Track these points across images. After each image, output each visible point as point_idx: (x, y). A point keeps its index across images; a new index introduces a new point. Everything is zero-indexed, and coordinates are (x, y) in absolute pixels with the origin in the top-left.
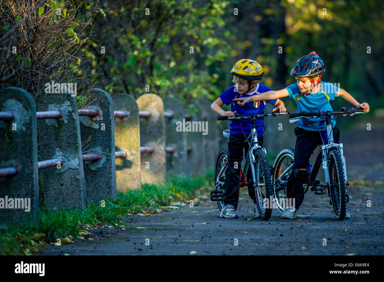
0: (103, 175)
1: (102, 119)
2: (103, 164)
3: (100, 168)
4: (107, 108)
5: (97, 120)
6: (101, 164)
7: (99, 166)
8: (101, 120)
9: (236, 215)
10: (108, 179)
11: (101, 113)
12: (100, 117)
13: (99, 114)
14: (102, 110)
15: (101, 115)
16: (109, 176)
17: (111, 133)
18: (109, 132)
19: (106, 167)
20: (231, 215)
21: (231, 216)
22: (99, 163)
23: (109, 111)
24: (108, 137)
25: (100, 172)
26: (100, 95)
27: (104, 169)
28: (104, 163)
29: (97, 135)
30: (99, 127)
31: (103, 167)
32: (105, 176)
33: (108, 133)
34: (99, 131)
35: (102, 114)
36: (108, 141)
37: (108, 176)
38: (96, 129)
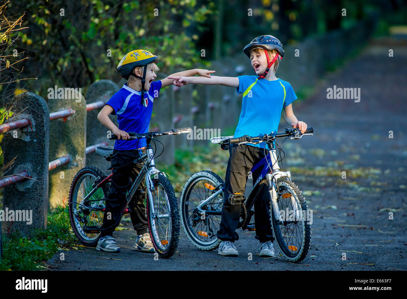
0: (32, 198)
1: (34, 130)
2: (33, 184)
3: (29, 189)
4: (41, 118)
5: (28, 132)
6: (31, 184)
7: (29, 187)
8: (33, 132)
9: (118, 248)
10: (39, 202)
11: (33, 123)
12: (31, 128)
13: (31, 124)
14: (35, 119)
15: (33, 125)
16: (39, 199)
17: (44, 148)
18: (42, 147)
19: (36, 188)
21: (112, 249)
22: (28, 183)
23: (43, 121)
24: (41, 152)
25: (29, 194)
26: (33, 102)
27: (34, 190)
28: (34, 183)
29: (28, 149)
30: (30, 140)
31: (33, 187)
32: (35, 198)
33: (41, 147)
34: (29, 144)
35: (34, 124)
36: (41, 157)
37: (38, 199)
38: (26, 142)
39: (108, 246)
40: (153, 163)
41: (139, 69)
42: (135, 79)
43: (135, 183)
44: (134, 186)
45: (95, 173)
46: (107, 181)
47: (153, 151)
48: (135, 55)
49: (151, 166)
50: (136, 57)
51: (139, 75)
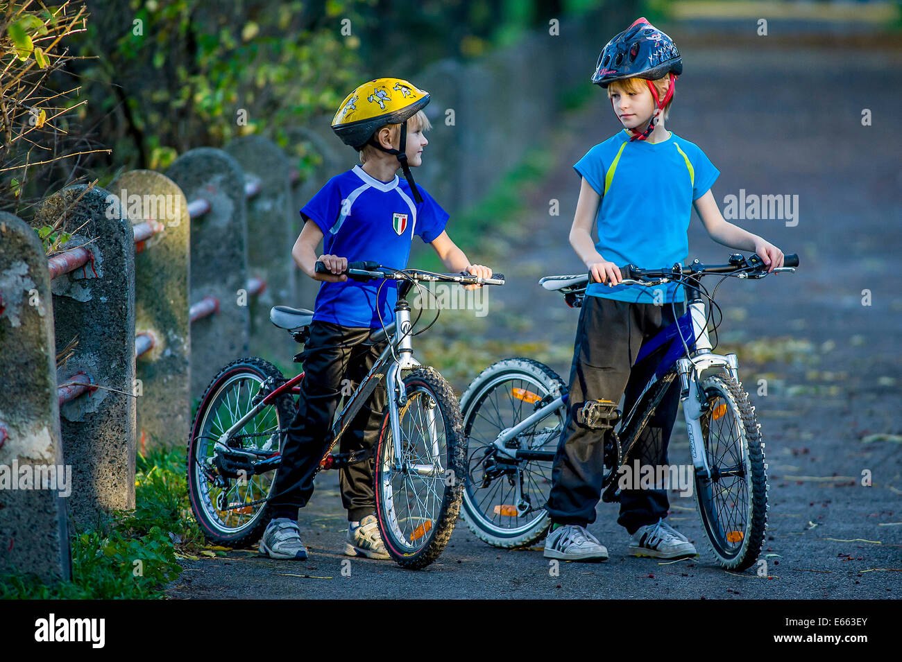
0: (100, 436)
1: (101, 274)
2: (102, 403)
3: (92, 416)
4: (116, 245)
5: (85, 279)
6: (97, 404)
7: (91, 411)
8: (98, 279)
9: (299, 551)
10: (116, 446)
11: (98, 257)
12: (94, 270)
13: (93, 260)
14: (101, 248)
15: (97, 263)
16: (118, 439)
17: (126, 315)
18: (119, 314)
19: (109, 412)
20: (286, 550)
21: (286, 553)
22: (90, 400)
23: (122, 252)
24: (118, 325)
25: (93, 427)
26: (97, 206)
27: (105, 418)
28: (105, 400)
29: (87, 319)
30: (91, 298)
31: (103, 412)
32: (108, 438)
33: (117, 315)
34: (90, 308)
35: (100, 260)
36: (118, 339)
37: (114, 438)
38: (82, 302)
39: (276, 546)
40: (407, 343)
41: (388, 132)
42: (380, 153)
43: (359, 393)
44: (355, 399)
45: (262, 371)
46: (289, 389)
47: (411, 316)
48: (377, 99)
49: (404, 350)
50: (381, 103)
51: (389, 146)
